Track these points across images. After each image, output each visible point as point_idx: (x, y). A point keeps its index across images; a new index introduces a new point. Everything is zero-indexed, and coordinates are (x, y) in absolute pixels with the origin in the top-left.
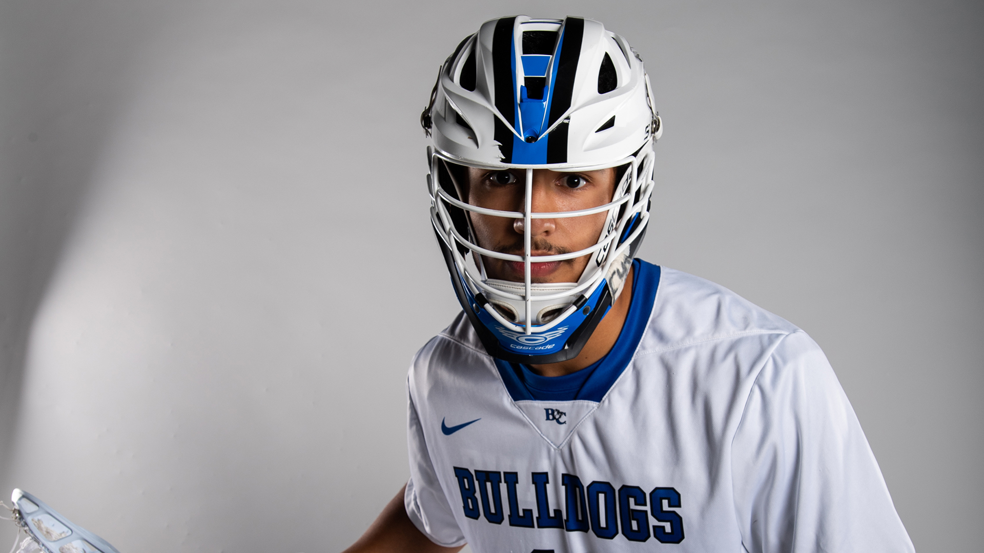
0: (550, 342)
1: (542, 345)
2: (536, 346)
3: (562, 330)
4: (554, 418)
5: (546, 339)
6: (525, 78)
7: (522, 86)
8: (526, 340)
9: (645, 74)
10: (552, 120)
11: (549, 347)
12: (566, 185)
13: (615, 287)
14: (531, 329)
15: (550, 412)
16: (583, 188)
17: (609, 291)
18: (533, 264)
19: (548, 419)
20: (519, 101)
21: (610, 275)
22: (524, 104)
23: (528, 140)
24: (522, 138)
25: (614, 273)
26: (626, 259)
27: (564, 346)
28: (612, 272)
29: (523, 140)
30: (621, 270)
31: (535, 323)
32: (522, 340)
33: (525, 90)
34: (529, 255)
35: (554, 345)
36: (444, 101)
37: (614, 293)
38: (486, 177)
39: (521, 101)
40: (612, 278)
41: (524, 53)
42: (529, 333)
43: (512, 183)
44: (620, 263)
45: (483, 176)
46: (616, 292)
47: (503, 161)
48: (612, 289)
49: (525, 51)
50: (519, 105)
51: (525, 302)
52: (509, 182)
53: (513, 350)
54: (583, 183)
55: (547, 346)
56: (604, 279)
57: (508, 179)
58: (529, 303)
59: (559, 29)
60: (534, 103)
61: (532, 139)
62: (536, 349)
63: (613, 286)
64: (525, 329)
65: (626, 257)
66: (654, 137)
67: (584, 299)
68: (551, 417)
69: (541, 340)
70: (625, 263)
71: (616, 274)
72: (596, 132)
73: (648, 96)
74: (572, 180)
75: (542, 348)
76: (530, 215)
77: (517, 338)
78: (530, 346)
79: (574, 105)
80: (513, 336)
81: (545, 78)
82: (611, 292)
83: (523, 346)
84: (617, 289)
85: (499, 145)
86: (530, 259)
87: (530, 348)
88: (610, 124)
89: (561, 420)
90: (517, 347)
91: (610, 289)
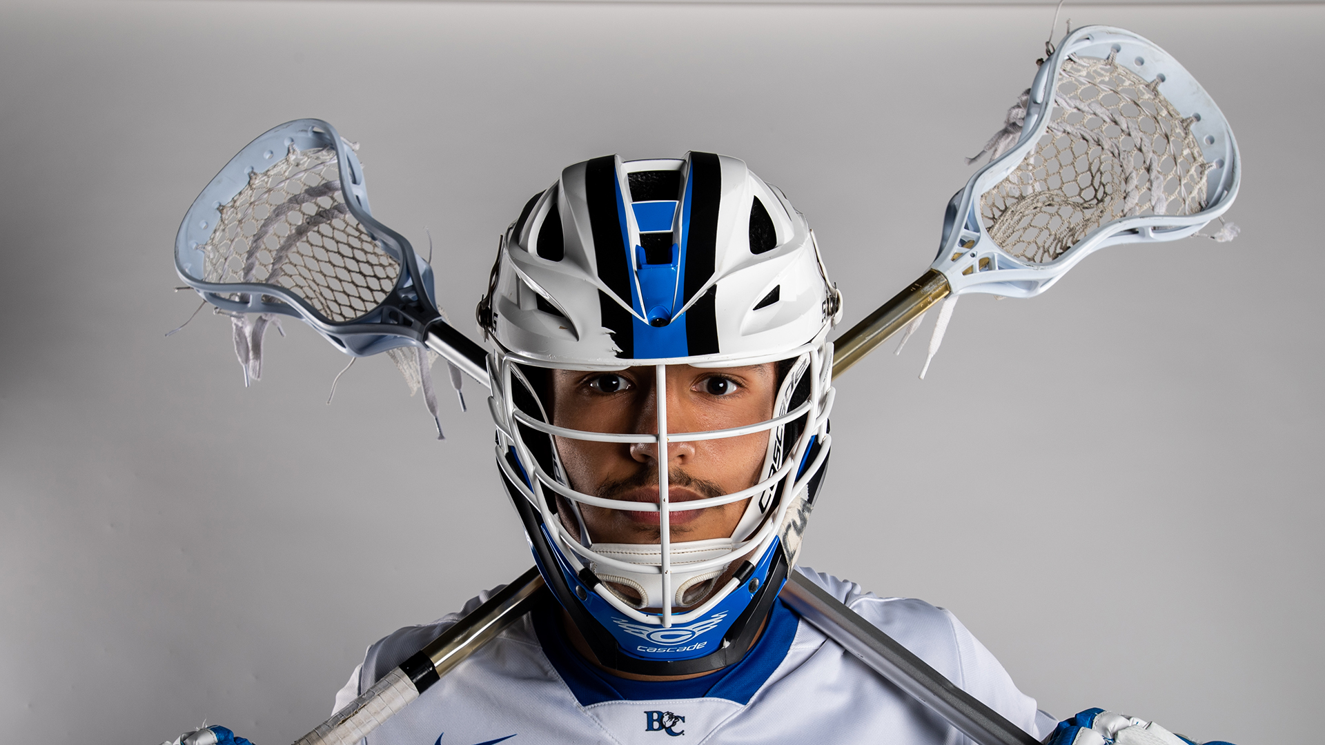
0: (700, 639)
1: (686, 645)
2: (678, 647)
3: (717, 619)
4: (662, 726)
5: (694, 633)
6: (641, 236)
7: (637, 246)
8: (662, 637)
9: (811, 230)
10: (688, 293)
11: (698, 646)
12: (705, 390)
13: (791, 549)
14: (671, 619)
15: (655, 716)
16: (733, 395)
17: (784, 555)
18: (672, 515)
19: (650, 727)
20: (635, 268)
21: (784, 530)
22: (644, 272)
23: (654, 323)
24: (646, 321)
25: (789, 526)
26: (804, 505)
27: (721, 644)
28: (786, 525)
29: (648, 324)
30: (799, 523)
31: (677, 610)
32: (657, 637)
33: (643, 251)
34: (667, 500)
35: (706, 643)
36: (515, 280)
37: (791, 558)
38: (582, 384)
39: (639, 266)
40: (786, 534)
41: (634, 201)
42: (668, 625)
43: (624, 390)
44: (797, 512)
45: (578, 381)
46: (793, 556)
47: (619, 355)
48: (788, 551)
49: (635, 197)
50: (636, 272)
51: (661, 575)
52: (619, 389)
53: (641, 655)
54: (732, 388)
55: (695, 646)
56: (777, 536)
57: (618, 385)
58: (668, 577)
59: (682, 166)
60: (660, 269)
61: (662, 322)
62: (678, 650)
63: (788, 547)
64: (662, 620)
65: (803, 502)
66: (832, 320)
67: (751, 566)
68: (656, 725)
69: (685, 635)
70: (803, 511)
71: (792, 528)
72: (755, 309)
73: (818, 261)
74: (715, 383)
75: (688, 649)
76: (665, 438)
77: (648, 636)
78: (668, 647)
79: (719, 270)
80: (641, 633)
81: (672, 233)
82: (786, 556)
83: (658, 646)
84: (795, 552)
85: (611, 334)
86: (668, 507)
87: (668, 651)
88: (773, 297)
89: (675, 729)
90: (648, 650)
91: (785, 552)
